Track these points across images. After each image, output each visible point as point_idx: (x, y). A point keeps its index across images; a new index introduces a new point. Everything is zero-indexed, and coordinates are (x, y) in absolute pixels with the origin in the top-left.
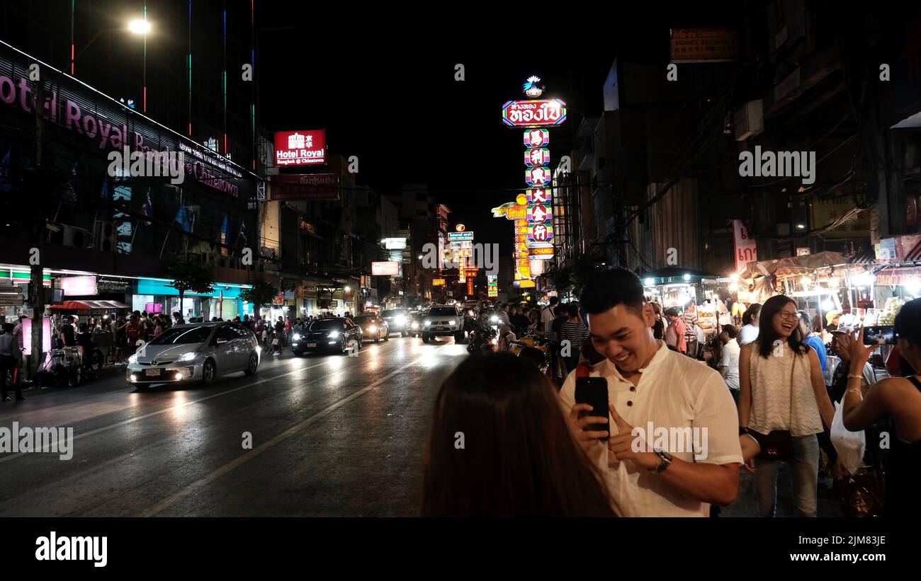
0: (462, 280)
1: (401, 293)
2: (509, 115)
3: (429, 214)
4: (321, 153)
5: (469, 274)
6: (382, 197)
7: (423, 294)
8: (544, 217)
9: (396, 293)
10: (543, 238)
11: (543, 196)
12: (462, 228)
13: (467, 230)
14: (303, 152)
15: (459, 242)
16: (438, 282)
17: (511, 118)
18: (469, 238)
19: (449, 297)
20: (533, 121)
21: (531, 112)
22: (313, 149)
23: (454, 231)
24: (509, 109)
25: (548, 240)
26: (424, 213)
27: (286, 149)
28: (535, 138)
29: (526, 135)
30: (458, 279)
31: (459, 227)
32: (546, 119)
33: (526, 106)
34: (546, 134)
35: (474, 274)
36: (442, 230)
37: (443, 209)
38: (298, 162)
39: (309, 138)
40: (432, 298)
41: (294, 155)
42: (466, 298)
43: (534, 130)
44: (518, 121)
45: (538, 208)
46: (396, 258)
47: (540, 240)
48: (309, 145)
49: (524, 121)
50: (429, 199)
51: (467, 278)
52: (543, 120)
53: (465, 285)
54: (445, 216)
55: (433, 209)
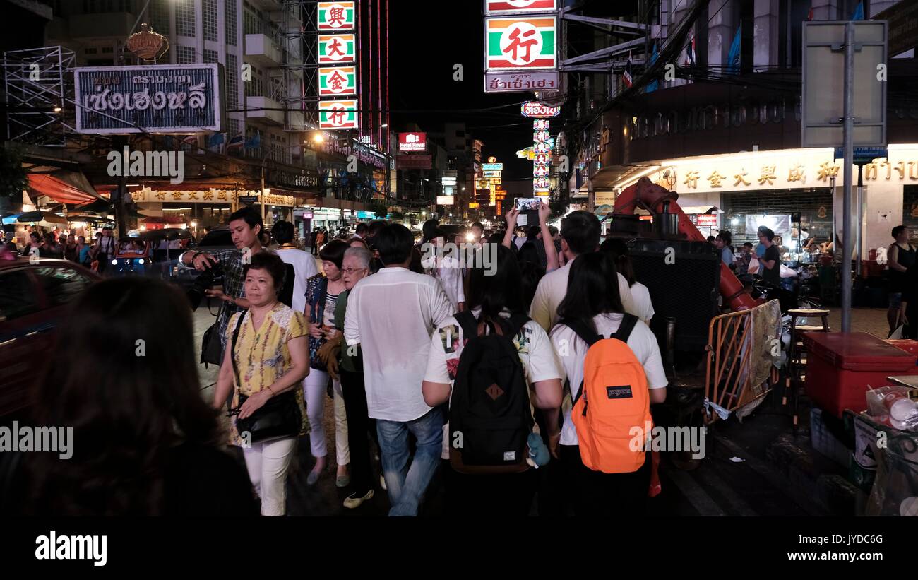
0: (492, 203)
1: (451, 215)
2: (525, 110)
3: (467, 148)
4: (423, 145)
5: (498, 198)
6: (438, 146)
7: (462, 214)
8: (544, 173)
9: (448, 215)
10: (543, 186)
11: (544, 160)
12: (494, 160)
13: (498, 161)
14: (414, 144)
15: (491, 172)
16: (473, 205)
17: (526, 112)
18: (499, 169)
19: (481, 217)
20: (540, 114)
21: (539, 108)
22: (418, 143)
23: (487, 162)
24: (525, 106)
25: (547, 187)
26: (463, 148)
27: (405, 142)
28: (540, 124)
29: (535, 122)
30: (489, 202)
31: (491, 159)
32: (548, 113)
33: (536, 105)
34: (547, 123)
35: (502, 197)
36: (477, 162)
37: (478, 144)
38: (411, 149)
39: (417, 137)
40: (469, 217)
41: (410, 145)
42: (495, 217)
43: (540, 119)
44: (530, 114)
45: (541, 168)
46: (449, 191)
47: (541, 187)
48: (417, 140)
49: (534, 114)
50: (467, 136)
51: (497, 201)
52: (545, 114)
53: (494, 208)
54: (479, 149)
55: (470, 143)
